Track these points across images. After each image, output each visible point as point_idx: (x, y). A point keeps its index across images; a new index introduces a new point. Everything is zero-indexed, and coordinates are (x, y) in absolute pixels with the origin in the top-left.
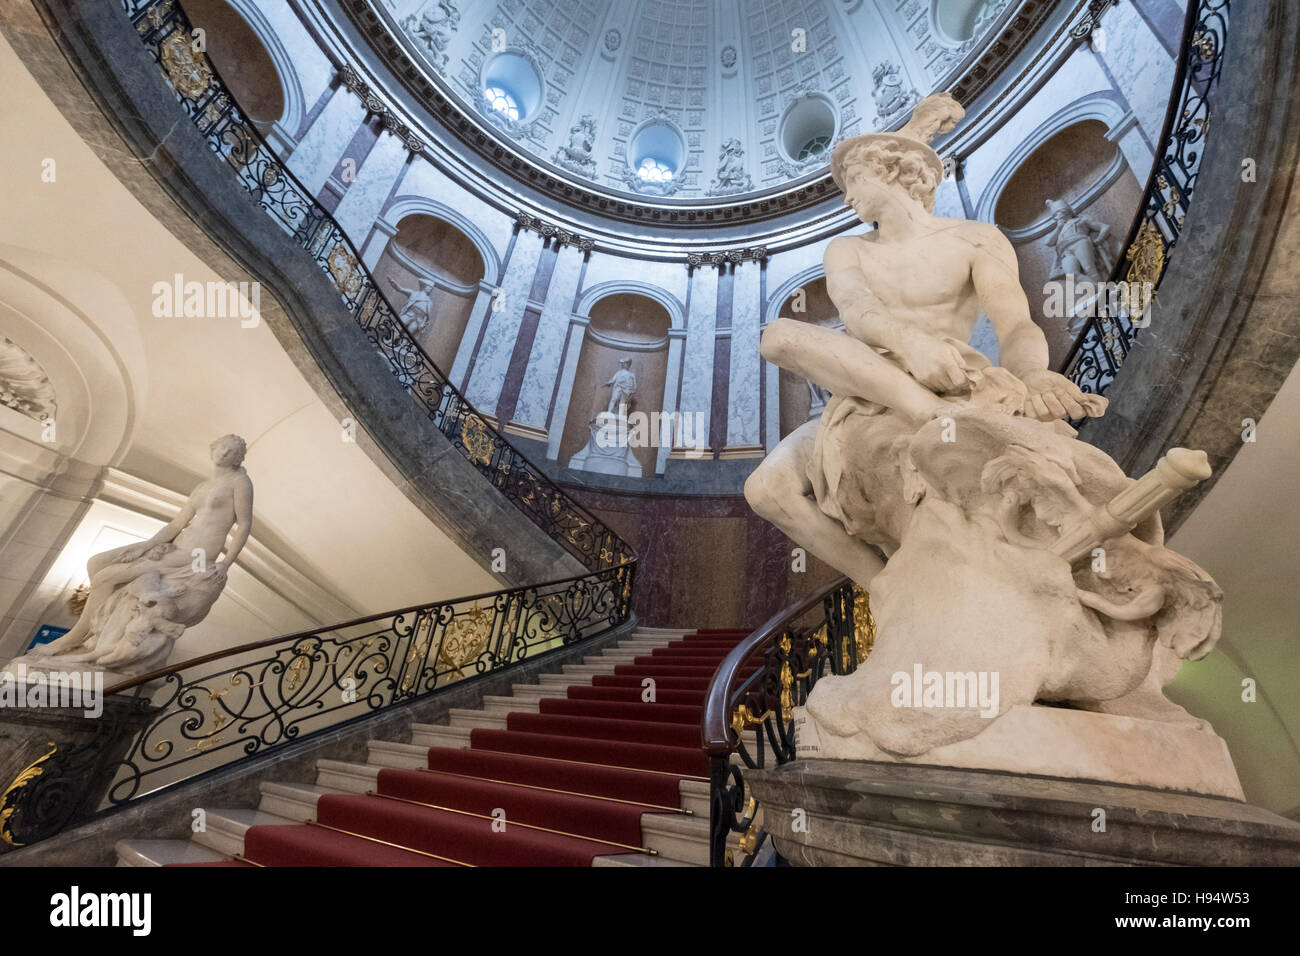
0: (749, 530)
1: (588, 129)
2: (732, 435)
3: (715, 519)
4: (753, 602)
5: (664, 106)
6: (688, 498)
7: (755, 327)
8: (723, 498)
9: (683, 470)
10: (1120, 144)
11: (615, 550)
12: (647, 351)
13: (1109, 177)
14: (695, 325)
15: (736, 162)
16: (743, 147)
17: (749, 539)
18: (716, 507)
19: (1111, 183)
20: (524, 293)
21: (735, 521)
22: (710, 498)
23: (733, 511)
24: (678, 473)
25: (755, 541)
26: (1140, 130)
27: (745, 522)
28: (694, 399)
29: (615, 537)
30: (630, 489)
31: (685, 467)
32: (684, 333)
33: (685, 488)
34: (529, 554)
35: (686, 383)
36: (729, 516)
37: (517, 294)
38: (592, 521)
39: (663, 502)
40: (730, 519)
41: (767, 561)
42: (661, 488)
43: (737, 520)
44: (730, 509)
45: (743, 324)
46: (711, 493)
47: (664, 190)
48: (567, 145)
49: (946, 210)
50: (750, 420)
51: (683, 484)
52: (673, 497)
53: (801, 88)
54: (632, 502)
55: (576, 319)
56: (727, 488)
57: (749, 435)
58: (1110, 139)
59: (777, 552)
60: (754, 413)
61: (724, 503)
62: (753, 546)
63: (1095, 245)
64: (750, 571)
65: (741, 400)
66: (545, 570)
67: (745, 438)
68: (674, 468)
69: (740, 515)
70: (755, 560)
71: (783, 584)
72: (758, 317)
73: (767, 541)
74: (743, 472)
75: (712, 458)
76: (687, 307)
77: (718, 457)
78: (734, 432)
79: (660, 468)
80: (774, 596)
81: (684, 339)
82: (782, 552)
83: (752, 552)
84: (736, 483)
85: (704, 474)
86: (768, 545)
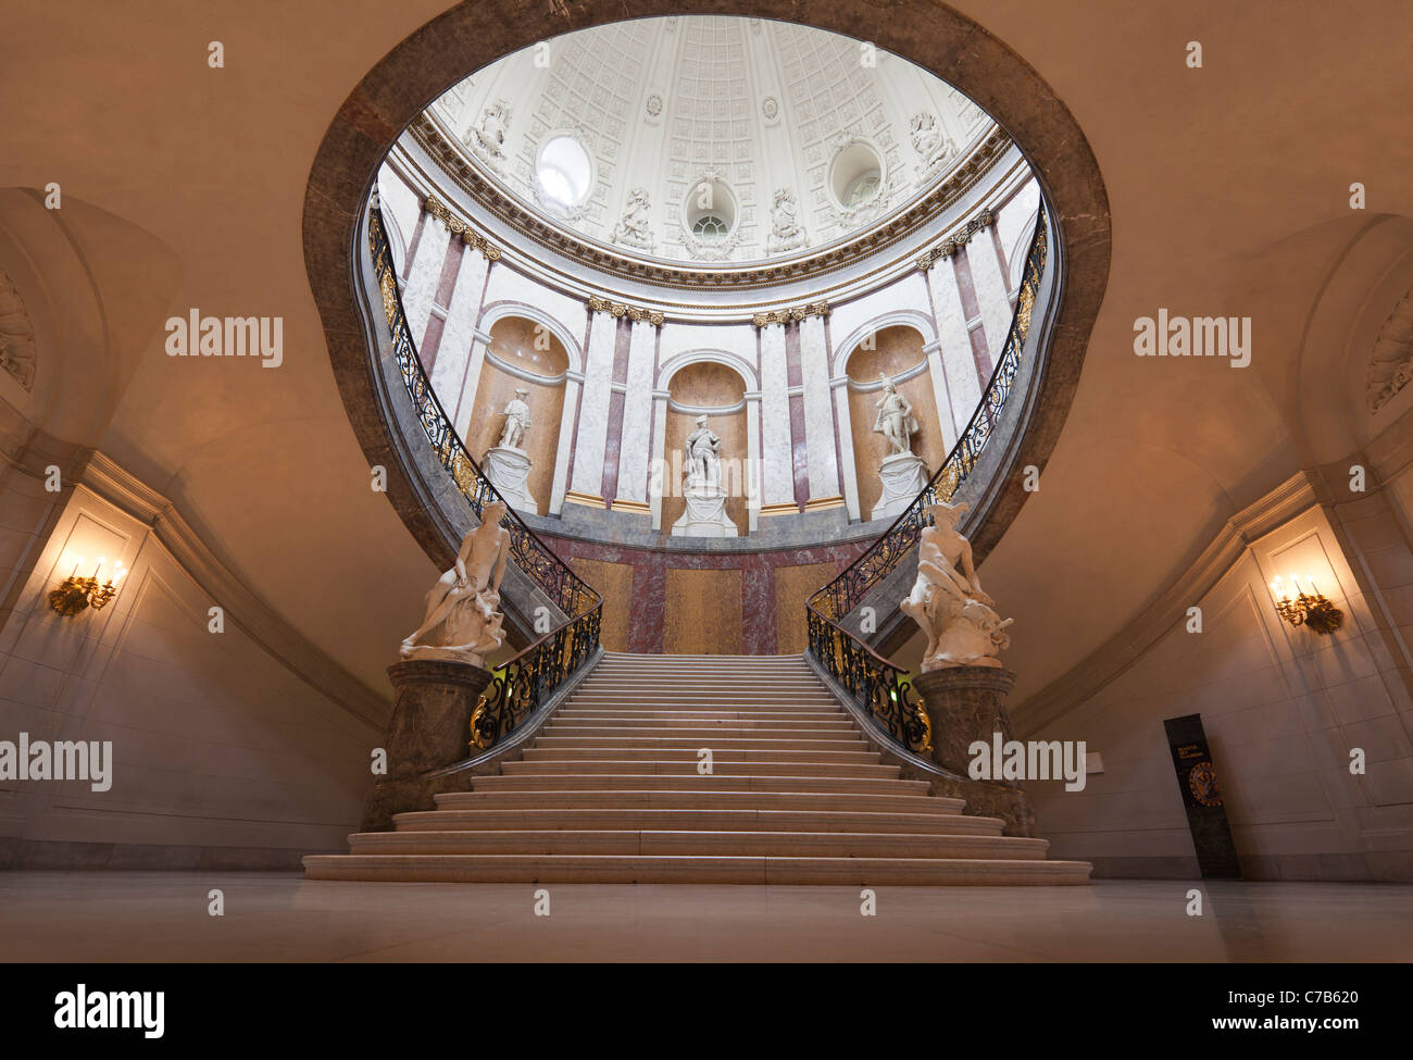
0: (634, 577)
1: (503, 117)
2: (623, 490)
3: (605, 564)
5: (581, 122)
6: (583, 541)
7: (648, 391)
8: (614, 545)
9: (579, 514)
10: (929, 357)
11: (574, 588)
12: (539, 383)
13: (916, 371)
14: (593, 372)
15: (642, 215)
16: (650, 201)
17: (634, 584)
18: (607, 553)
19: (916, 375)
20: (430, 292)
21: (623, 567)
22: (603, 544)
23: (622, 559)
24: (573, 517)
25: (640, 587)
26: (941, 354)
27: (631, 569)
28: (590, 447)
29: (573, 575)
31: (581, 512)
32: (581, 378)
33: (581, 532)
34: (511, 584)
35: (582, 432)
36: (618, 562)
37: (424, 293)
38: (553, 560)
39: (560, 541)
40: (618, 565)
41: (648, 605)
42: (557, 528)
43: (625, 566)
44: (619, 556)
45: (637, 385)
46: (604, 539)
47: (570, 213)
48: (479, 127)
49: (813, 345)
50: (638, 480)
51: (579, 528)
52: (570, 539)
53: (712, 169)
55: (477, 334)
56: (618, 537)
57: (638, 491)
58: (925, 351)
59: (657, 598)
61: (614, 550)
62: (637, 591)
63: (903, 418)
64: (634, 611)
65: (632, 458)
66: (523, 601)
67: (633, 494)
68: (569, 511)
69: (628, 563)
70: (639, 603)
71: (661, 624)
72: (652, 381)
73: (648, 587)
74: (633, 525)
75: (604, 507)
76: (585, 351)
77: (609, 507)
78: (623, 487)
79: (554, 509)
80: (652, 633)
81: (582, 384)
82: (662, 599)
83: (637, 595)
84: (626, 534)
85: (598, 521)
86: (650, 590)
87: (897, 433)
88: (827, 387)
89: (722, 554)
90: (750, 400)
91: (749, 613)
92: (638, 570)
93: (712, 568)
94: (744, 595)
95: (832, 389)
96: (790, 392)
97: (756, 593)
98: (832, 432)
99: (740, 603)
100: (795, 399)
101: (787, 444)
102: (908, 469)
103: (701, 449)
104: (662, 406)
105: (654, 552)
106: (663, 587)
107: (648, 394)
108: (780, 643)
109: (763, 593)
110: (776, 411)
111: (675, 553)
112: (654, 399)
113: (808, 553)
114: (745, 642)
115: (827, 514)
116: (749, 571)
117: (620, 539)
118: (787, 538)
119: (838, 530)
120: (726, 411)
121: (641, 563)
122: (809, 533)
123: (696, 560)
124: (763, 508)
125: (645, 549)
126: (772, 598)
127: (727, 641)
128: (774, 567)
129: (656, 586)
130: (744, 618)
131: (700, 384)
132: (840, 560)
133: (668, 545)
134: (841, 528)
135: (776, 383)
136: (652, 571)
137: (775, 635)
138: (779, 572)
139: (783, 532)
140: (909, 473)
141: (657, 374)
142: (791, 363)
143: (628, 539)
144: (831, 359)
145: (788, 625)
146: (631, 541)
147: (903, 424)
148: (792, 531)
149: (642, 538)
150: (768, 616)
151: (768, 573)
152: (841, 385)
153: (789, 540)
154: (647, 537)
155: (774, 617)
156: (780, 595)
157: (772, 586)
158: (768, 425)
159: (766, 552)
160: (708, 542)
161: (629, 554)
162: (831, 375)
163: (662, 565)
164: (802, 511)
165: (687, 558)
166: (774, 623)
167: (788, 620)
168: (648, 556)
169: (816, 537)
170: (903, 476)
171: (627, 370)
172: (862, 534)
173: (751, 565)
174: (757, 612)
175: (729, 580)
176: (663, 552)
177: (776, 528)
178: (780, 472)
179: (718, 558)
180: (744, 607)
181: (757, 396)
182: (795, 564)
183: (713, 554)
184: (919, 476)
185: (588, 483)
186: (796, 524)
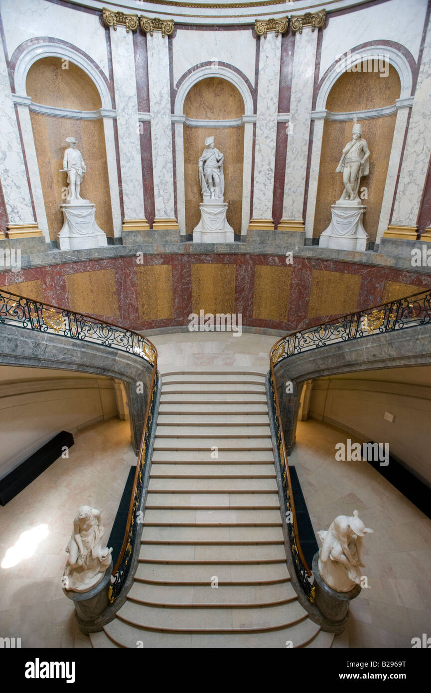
0: (173, 271)
2: (159, 210)
3: (154, 266)
4: (177, 305)
7: (167, 117)
8: (158, 254)
9: (133, 238)
14: (122, 106)
17: (173, 276)
18: (155, 259)
22: (151, 255)
23: (164, 262)
24: (131, 241)
25: (176, 277)
26: (409, 116)
27: (170, 267)
28: (131, 181)
30: (105, 256)
31: (134, 236)
32: (113, 114)
33: (136, 251)
35: (123, 167)
36: (162, 264)
39: (125, 260)
40: (162, 266)
41: (182, 287)
42: (122, 250)
43: (166, 266)
44: (162, 260)
45: (158, 111)
46: (151, 252)
50: (169, 200)
51: (135, 248)
54: (108, 262)
55: (17, 99)
57: (168, 211)
59: (187, 282)
60: (170, 196)
61: (159, 257)
62: (175, 280)
64: (175, 291)
65: (162, 184)
67: (166, 213)
68: (127, 237)
69: (168, 263)
70: (177, 286)
71: (190, 297)
72: (169, 106)
73: (182, 277)
74: (168, 238)
75: (148, 228)
76: (111, 83)
77: (151, 227)
78: (159, 208)
79: (117, 234)
80: (186, 302)
81: (115, 120)
82: (189, 282)
83: (175, 282)
84: (164, 246)
85: (146, 239)
86: (182, 279)
87: (352, 179)
88: (308, 117)
89: (224, 254)
90: (247, 122)
91: (239, 290)
92: (174, 267)
93: (219, 262)
94: (237, 280)
95: (312, 121)
96: (279, 119)
97: (243, 279)
98: (306, 166)
99: (234, 284)
100: (281, 126)
101: (271, 170)
102: (352, 216)
103: (210, 169)
104: (179, 129)
105: (183, 255)
106: (190, 275)
107: (167, 121)
108: (255, 308)
109: (247, 280)
110: (266, 137)
111: (196, 254)
112: (173, 123)
113: (276, 259)
114: (236, 306)
115: (292, 234)
116: (240, 266)
117: (162, 250)
118: (264, 247)
119: (297, 248)
120: (228, 124)
121: (176, 263)
122: (278, 247)
123: (208, 258)
124: (251, 222)
125: (177, 254)
126: (252, 283)
127: (227, 304)
128: (255, 264)
129: (186, 276)
130: (236, 293)
131: (208, 95)
132: (295, 267)
133: (191, 250)
134: (299, 247)
135: (268, 108)
136: (183, 267)
137: (252, 303)
138: (258, 267)
139: (262, 242)
140: (352, 219)
141: (173, 94)
142: (283, 85)
143: (166, 249)
144: (317, 87)
145: (260, 299)
146: (168, 250)
147: (359, 170)
148: (268, 242)
149: (174, 247)
150: (249, 293)
151: (251, 269)
152: (320, 118)
153: (266, 249)
154: (178, 246)
155: (252, 294)
156: (257, 282)
157: (253, 276)
158: (260, 151)
159: (251, 255)
160: (216, 246)
161: (168, 259)
162: (314, 108)
163: (189, 262)
164: (276, 228)
165: (203, 257)
166: (252, 297)
167: (260, 296)
168: (180, 258)
169: (283, 249)
170: (347, 220)
171: (148, 95)
172: (311, 255)
173: (241, 262)
174: (243, 290)
175: (228, 269)
176: (189, 255)
177: (258, 239)
178: (264, 194)
179: (222, 256)
180: (236, 286)
181: (252, 119)
182: (267, 264)
183: (219, 255)
184: (357, 224)
185: (135, 210)
186: (270, 238)
